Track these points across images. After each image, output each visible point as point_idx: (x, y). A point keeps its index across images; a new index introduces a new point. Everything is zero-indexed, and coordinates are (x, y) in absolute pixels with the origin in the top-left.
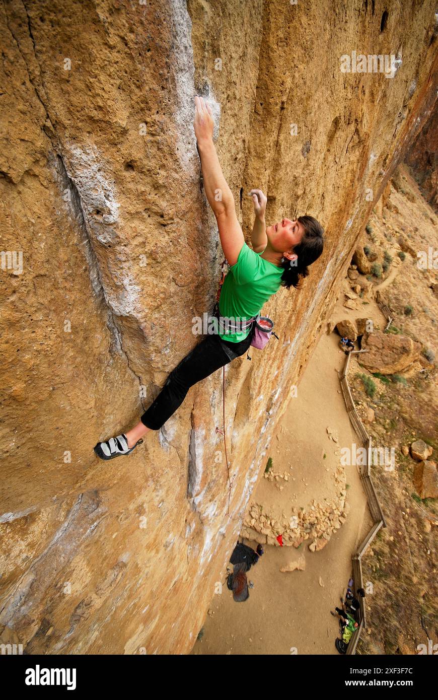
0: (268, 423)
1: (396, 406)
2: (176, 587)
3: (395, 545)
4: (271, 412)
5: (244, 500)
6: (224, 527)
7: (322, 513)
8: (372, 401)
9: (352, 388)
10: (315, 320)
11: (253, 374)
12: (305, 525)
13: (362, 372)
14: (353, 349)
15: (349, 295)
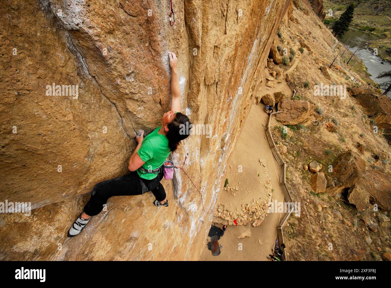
0: (223, 156)
1: (300, 143)
2: (175, 251)
3: (302, 220)
4: (224, 149)
5: (213, 202)
6: (203, 217)
7: (258, 206)
8: (285, 142)
9: (273, 135)
10: (248, 89)
11: (208, 119)
12: (249, 213)
13: (278, 125)
14: (273, 112)
15: (268, 78)
